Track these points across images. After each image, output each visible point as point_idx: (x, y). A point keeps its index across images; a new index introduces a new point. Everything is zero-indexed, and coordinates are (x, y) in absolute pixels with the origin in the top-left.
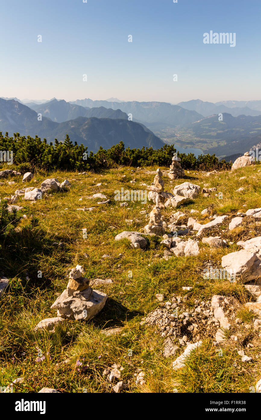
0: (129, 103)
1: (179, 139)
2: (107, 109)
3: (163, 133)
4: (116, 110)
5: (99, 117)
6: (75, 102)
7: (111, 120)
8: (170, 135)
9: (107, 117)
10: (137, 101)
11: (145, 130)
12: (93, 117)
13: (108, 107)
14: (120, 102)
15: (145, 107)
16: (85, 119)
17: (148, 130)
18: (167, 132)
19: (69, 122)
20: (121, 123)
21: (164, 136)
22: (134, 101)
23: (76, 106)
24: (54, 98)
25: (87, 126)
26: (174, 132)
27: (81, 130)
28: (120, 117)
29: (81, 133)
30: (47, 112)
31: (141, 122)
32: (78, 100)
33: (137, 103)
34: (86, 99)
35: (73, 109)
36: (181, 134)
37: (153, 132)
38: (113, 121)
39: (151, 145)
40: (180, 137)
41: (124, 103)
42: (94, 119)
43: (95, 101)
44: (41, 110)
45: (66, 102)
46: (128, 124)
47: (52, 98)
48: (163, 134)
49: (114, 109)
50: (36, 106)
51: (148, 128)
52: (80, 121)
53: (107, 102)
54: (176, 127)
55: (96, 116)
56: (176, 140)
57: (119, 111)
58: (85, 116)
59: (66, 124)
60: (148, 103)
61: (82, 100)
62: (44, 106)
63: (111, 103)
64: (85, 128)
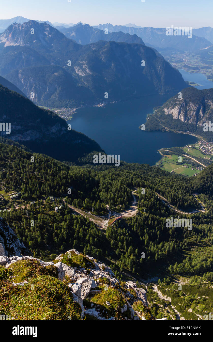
0: (145, 28)
1: (187, 64)
2: (125, 33)
3: (173, 57)
4: (132, 35)
5: (118, 41)
6: (97, 26)
7: (128, 44)
8: (179, 60)
9: (124, 42)
10: (152, 27)
11: (157, 55)
12: (112, 40)
13: (125, 32)
14: (137, 28)
15: (159, 33)
16: (104, 43)
17: (160, 54)
18: (177, 57)
19: (91, 44)
20: (136, 48)
21: (173, 61)
22: (149, 27)
23: (98, 30)
24: (80, 22)
25: (106, 49)
26: (182, 57)
27: (101, 53)
28: (136, 42)
29: (101, 55)
30: (73, 35)
31: (153, 47)
32: (100, 25)
33: (152, 28)
34: (107, 24)
35: (95, 33)
36: (189, 59)
37: (164, 57)
38: (129, 45)
39: (160, 68)
40: (187, 62)
41: (140, 28)
42: (113, 43)
43: (115, 26)
44: (68, 33)
45: (89, 26)
46: (142, 49)
47: (78, 23)
48: (173, 59)
49: (131, 34)
50: (64, 29)
51: (160, 53)
52: (101, 44)
53: (125, 27)
54: (185, 52)
55: (115, 40)
56: (184, 65)
57: (135, 36)
58: (105, 40)
59: (89, 46)
60: (162, 29)
61: (103, 25)
62: (71, 29)
63: (128, 28)
64: (104, 50)
